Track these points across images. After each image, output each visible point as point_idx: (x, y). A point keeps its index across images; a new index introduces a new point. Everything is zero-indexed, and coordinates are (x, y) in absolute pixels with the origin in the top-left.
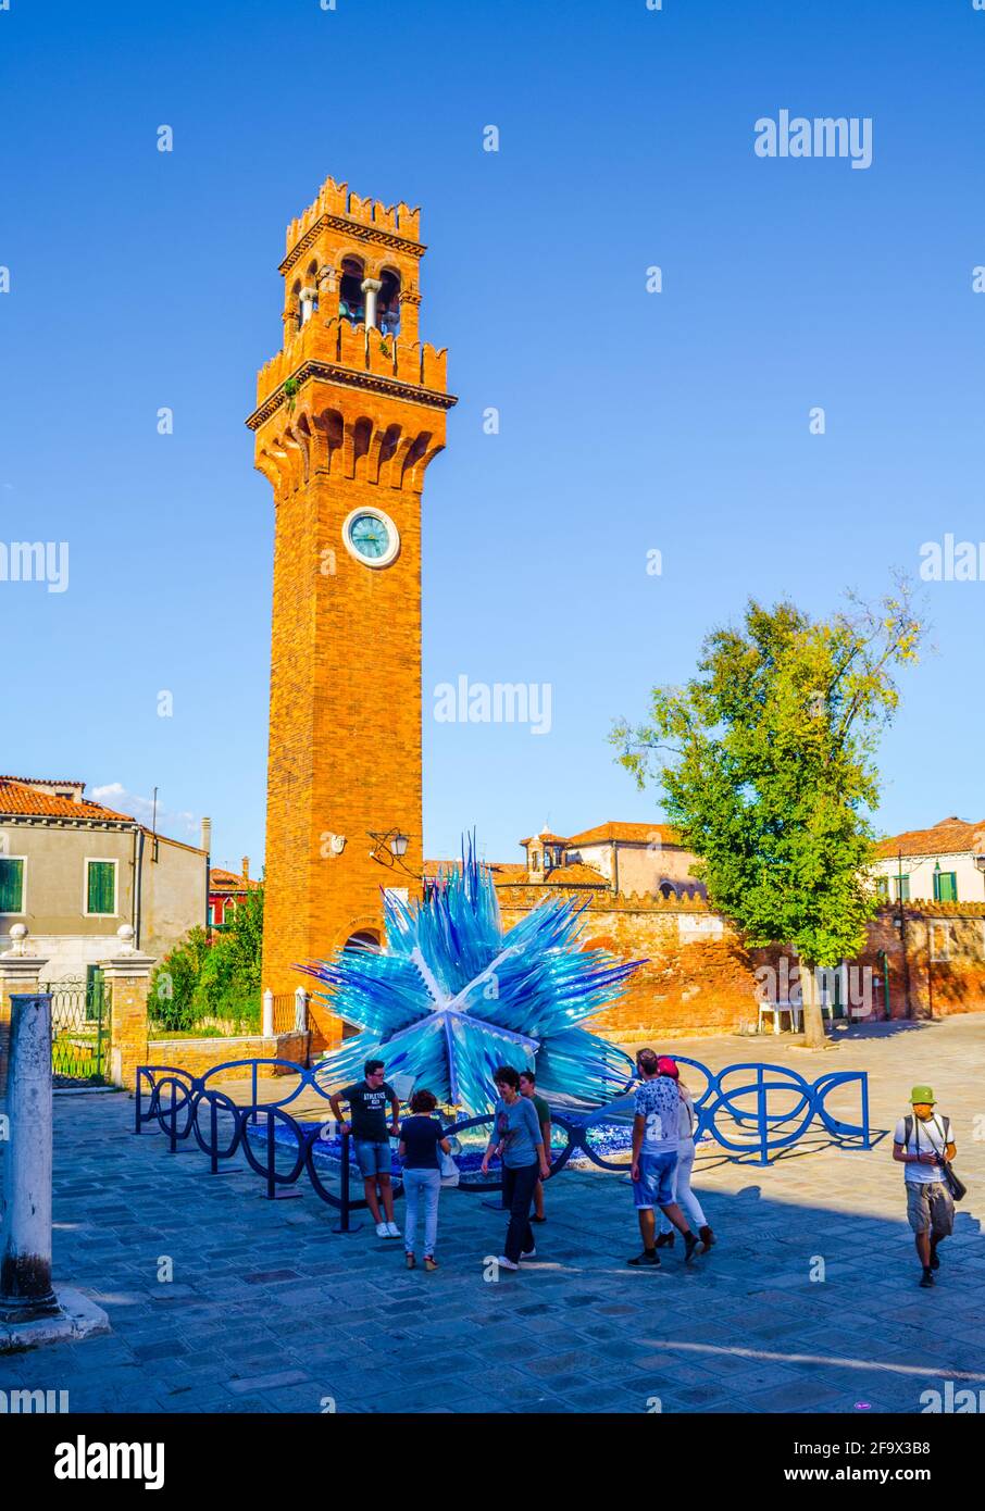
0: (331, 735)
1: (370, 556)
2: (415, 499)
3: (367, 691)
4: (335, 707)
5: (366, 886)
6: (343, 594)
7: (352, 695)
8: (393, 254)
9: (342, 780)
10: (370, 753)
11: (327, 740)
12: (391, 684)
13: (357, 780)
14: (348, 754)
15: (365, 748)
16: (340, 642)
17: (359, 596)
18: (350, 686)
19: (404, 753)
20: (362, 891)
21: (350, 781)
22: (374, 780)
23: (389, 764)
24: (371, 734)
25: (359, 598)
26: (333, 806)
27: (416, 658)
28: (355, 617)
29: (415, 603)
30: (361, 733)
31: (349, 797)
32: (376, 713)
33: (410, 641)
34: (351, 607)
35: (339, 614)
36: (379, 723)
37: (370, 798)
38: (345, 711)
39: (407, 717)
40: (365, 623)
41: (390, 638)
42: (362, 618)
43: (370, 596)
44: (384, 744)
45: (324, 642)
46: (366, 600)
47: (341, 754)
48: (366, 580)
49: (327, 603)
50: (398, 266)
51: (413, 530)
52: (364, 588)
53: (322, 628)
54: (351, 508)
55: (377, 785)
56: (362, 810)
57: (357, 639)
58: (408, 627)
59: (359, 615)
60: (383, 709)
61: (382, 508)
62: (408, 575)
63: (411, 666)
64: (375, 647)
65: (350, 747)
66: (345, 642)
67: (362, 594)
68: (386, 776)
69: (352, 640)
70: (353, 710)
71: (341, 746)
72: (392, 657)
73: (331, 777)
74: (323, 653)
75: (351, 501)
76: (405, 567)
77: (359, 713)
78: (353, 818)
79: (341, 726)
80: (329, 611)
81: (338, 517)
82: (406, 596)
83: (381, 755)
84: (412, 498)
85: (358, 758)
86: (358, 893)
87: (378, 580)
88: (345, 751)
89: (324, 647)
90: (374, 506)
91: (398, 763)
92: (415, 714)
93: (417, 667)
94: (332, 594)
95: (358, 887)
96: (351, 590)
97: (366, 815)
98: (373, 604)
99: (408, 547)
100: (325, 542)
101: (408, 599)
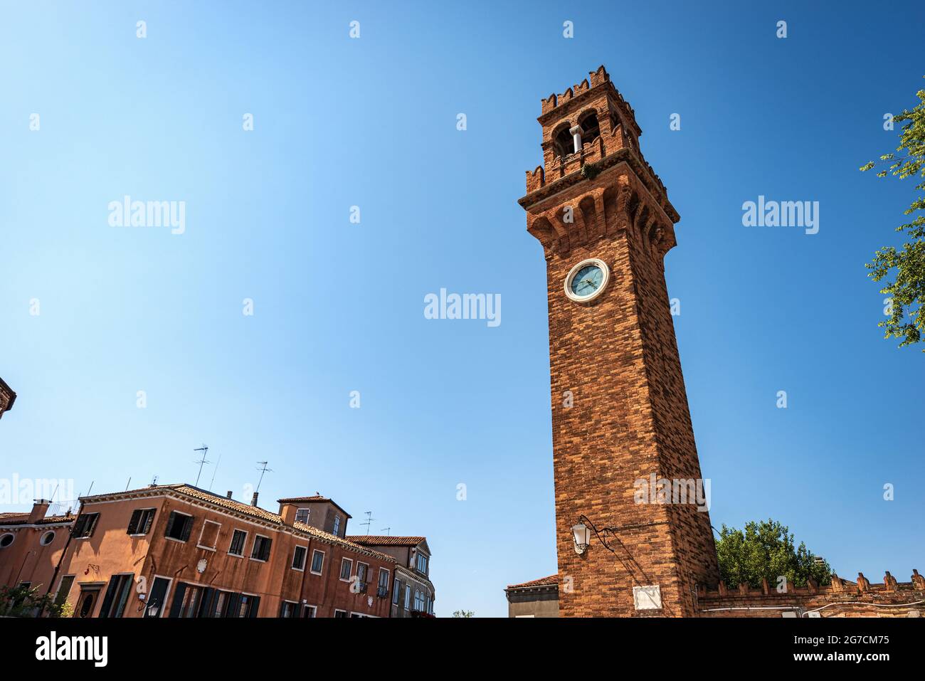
0: (568, 445)
1: (588, 294)
2: (620, 235)
3: (595, 398)
4: (571, 420)
5: (612, 586)
6: (569, 332)
7: (583, 405)
9: (580, 481)
11: (564, 450)
12: (617, 383)
13: (594, 479)
14: (582, 458)
15: (598, 447)
16: (570, 368)
17: (581, 327)
19: (637, 442)
20: (608, 592)
21: (587, 482)
22: (609, 474)
23: (622, 455)
24: (602, 433)
25: (582, 329)
26: (575, 508)
27: (637, 353)
28: (581, 344)
29: (631, 309)
31: (588, 497)
32: (605, 413)
33: (630, 341)
34: (577, 337)
35: (567, 347)
36: (609, 421)
37: (608, 493)
38: (577, 420)
39: (636, 407)
40: (588, 345)
41: (611, 347)
42: (586, 342)
43: (591, 323)
44: (616, 438)
45: (557, 373)
46: (587, 327)
47: (577, 459)
48: (586, 313)
49: (557, 344)
50: (590, 108)
51: (621, 257)
52: (585, 320)
53: (555, 363)
54: (569, 270)
55: (613, 479)
56: (600, 507)
57: (583, 360)
58: (626, 331)
59: (583, 341)
60: (611, 408)
61: (594, 256)
62: (622, 291)
63: (634, 361)
64: (600, 359)
65: (585, 450)
66: (574, 366)
67: (584, 325)
68: (621, 468)
69: (577, 363)
70: (586, 417)
71: (577, 452)
72: (616, 361)
73: (570, 482)
75: (569, 266)
76: (618, 287)
77: (590, 419)
78: (593, 516)
79: (576, 435)
80: (559, 349)
82: (622, 307)
83: (612, 449)
85: (592, 459)
86: (604, 595)
87: (596, 308)
88: (582, 455)
89: (557, 376)
90: (589, 258)
91: (631, 453)
93: (641, 361)
94: (561, 335)
95: (604, 589)
96: (575, 325)
97: (603, 510)
98: (593, 328)
99: (620, 271)
100: (553, 303)
101: (624, 310)
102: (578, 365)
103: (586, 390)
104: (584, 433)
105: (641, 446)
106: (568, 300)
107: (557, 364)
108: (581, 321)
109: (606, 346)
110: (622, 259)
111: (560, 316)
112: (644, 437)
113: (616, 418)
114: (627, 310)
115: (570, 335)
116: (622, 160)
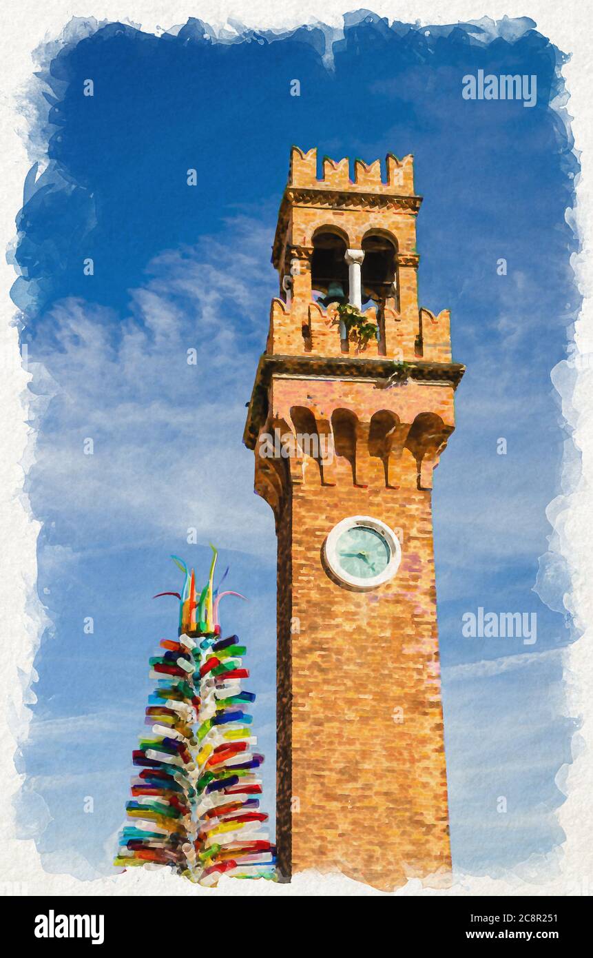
0: (316, 811)
1: (364, 575)
2: (423, 497)
3: (365, 748)
4: (322, 773)
6: (328, 627)
7: (343, 755)
8: (380, 215)
10: (371, 829)
15: (365, 824)
17: (348, 627)
18: (340, 743)
19: (423, 829)
24: (373, 804)
25: (351, 630)
27: (433, 698)
28: (346, 654)
29: (429, 627)
30: (358, 805)
32: (379, 776)
34: (340, 642)
35: (323, 652)
36: (385, 789)
38: (334, 776)
39: (425, 779)
40: (357, 660)
42: (355, 654)
43: (364, 624)
44: (393, 817)
46: (359, 629)
48: (358, 605)
49: (305, 640)
50: (385, 227)
51: (420, 535)
52: (356, 617)
53: (301, 673)
54: (334, 520)
57: (348, 683)
58: (421, 659)
59: (350, 651)
60: (389, 771)
61: (379, 515)
62: (417, 593)
63: (430, 710)
65: (344, 825)
66: (333, 688)
70: (347, 774)
74: (303, 705)
75: (335, 513)
76: (411, 583)
77: (354, 779)
79: (330, 796)
80: (311, 650)
81: (318, 533)
82: (416, 619)
84: (419, 497)
87: (374, 604)
90: (369, 514)
91: (413, 843)
92: (437, 773)
93: (437, 710)
94: (312, 630)
96: (339, 620)
98: (368, 636)
99: (415, 558)
100: (302, 566)
101: (418, 624)
102: (342, 688)
104: (344, 798)
105: (430, 837)
106: (328, 572)
107: (305, 676)
108: (350, 616)
109: (386, 672)
110: (423, 539)
111: (315, 595)
112: (434, 826)
113: (394, 788)
114: (422, 626)
115: (329, 635)
116: (449, 378)
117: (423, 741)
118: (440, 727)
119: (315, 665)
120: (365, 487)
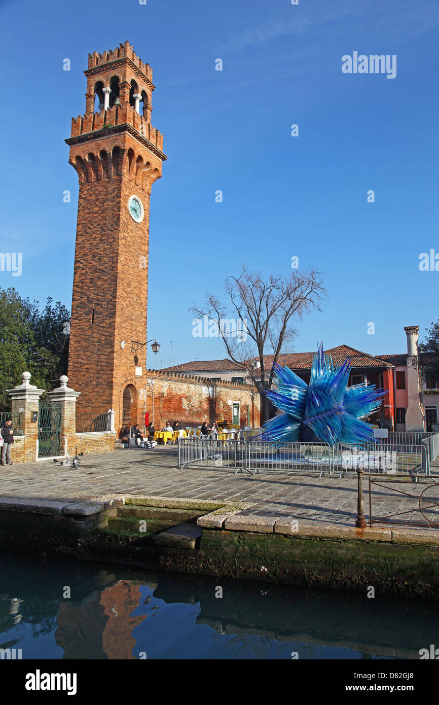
0: (122, 295)
1: (135, 217)
3: (133, 278)
4: (124, 282)
7: (128, 278)
9: (124, 316)
10: (133, 305)
12: (140, 276)
13: (129, 317)
17: (131, 234)
18: (128, 274)
19: (142, 307)
20: (129, 367)
22: (134, 318)
23: (138, 311)
24: (133, 297)
25: (132, 236)
26: (122, 328)
28: (130, 244)
29: (147, 242)
30: (131, 296)
31: (126, 324)
32: (135, 288)
34: (129, 239)
35: (126, 241)
36: (136, 293)
37: (132, 326)
38: (126, 285)
39: (144, 291)
40: (133, 247)
43: (135, 235)
44: (137, 302)
45: (121, 253)
47: (125, 304)
48: (134, 227)
49: (122, 235)
52: (133, 231)
53: (120, 245)
56: (130, 330)
58: (145, 252)
61: (139, 198)
62: (145, 229)
65: (127, 301)
66: (127, 254)
68: (137, 316)
73: (121, 314)
74: (121, 258)
75: (131, 191)
76: (145, 225)
77: (130, 287)
78: (127, 334)
79: (125, 291)
81: (126, 197)
82: (145, 238)
83: (136, 307)
84: (148, 196)
85: (129, 307)
87: (137, 229)
89: (121, 255)
90: (138, 196)
92: (146, 290)
95: (128, 365)
96: (129, 231)
97: (131, 333)
99: (146, 217)
100: (122, 207)
101: (145, 240)
102: (129, 255)
103: (131, 271)
104: (127, 293)
110: (148, 211)
111: (125, 220)
115: (127, 235)
117: (144, 279)
118: (147, 276)
119: (124, 245)
120: (137, 186)
